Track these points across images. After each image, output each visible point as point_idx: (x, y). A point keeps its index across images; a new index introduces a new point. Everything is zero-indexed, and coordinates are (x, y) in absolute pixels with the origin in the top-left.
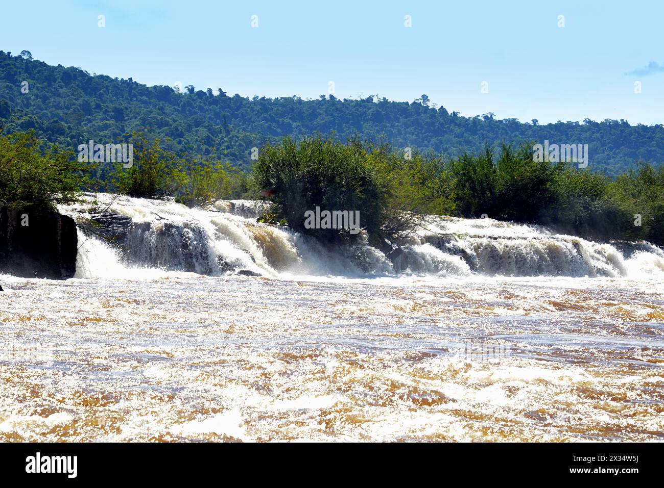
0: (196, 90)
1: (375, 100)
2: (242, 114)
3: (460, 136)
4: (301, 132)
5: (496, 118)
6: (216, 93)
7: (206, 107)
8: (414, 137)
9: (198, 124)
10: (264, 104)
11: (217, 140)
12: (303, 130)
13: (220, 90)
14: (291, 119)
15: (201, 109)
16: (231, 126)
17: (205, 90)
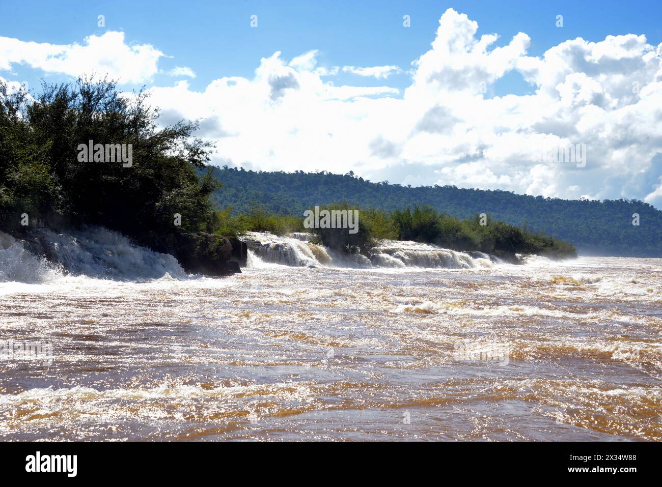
0: (229, 168)
1: (325, 174)
2: (254, 181)
3: (371, 193)
4: (285, 191)
5: (389, 184)
6: (239, 170)
7: (234, 177)
8: (346, 194)
9: (230, 186)
10: (265, 175)
11: (240, 195)
12: (286, 189)
13: (241, 168)
14: (280, 183)
15: (231, 178)
16: (248, 187)
17: (233, 168)
